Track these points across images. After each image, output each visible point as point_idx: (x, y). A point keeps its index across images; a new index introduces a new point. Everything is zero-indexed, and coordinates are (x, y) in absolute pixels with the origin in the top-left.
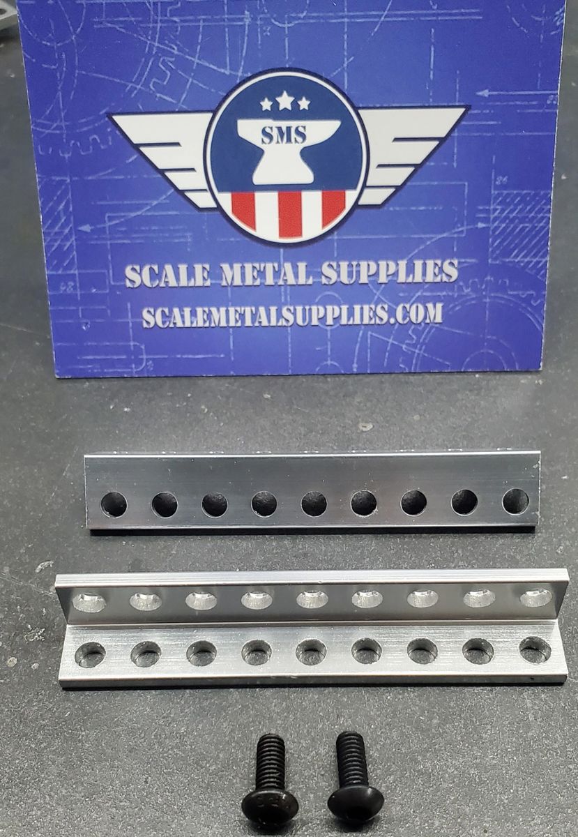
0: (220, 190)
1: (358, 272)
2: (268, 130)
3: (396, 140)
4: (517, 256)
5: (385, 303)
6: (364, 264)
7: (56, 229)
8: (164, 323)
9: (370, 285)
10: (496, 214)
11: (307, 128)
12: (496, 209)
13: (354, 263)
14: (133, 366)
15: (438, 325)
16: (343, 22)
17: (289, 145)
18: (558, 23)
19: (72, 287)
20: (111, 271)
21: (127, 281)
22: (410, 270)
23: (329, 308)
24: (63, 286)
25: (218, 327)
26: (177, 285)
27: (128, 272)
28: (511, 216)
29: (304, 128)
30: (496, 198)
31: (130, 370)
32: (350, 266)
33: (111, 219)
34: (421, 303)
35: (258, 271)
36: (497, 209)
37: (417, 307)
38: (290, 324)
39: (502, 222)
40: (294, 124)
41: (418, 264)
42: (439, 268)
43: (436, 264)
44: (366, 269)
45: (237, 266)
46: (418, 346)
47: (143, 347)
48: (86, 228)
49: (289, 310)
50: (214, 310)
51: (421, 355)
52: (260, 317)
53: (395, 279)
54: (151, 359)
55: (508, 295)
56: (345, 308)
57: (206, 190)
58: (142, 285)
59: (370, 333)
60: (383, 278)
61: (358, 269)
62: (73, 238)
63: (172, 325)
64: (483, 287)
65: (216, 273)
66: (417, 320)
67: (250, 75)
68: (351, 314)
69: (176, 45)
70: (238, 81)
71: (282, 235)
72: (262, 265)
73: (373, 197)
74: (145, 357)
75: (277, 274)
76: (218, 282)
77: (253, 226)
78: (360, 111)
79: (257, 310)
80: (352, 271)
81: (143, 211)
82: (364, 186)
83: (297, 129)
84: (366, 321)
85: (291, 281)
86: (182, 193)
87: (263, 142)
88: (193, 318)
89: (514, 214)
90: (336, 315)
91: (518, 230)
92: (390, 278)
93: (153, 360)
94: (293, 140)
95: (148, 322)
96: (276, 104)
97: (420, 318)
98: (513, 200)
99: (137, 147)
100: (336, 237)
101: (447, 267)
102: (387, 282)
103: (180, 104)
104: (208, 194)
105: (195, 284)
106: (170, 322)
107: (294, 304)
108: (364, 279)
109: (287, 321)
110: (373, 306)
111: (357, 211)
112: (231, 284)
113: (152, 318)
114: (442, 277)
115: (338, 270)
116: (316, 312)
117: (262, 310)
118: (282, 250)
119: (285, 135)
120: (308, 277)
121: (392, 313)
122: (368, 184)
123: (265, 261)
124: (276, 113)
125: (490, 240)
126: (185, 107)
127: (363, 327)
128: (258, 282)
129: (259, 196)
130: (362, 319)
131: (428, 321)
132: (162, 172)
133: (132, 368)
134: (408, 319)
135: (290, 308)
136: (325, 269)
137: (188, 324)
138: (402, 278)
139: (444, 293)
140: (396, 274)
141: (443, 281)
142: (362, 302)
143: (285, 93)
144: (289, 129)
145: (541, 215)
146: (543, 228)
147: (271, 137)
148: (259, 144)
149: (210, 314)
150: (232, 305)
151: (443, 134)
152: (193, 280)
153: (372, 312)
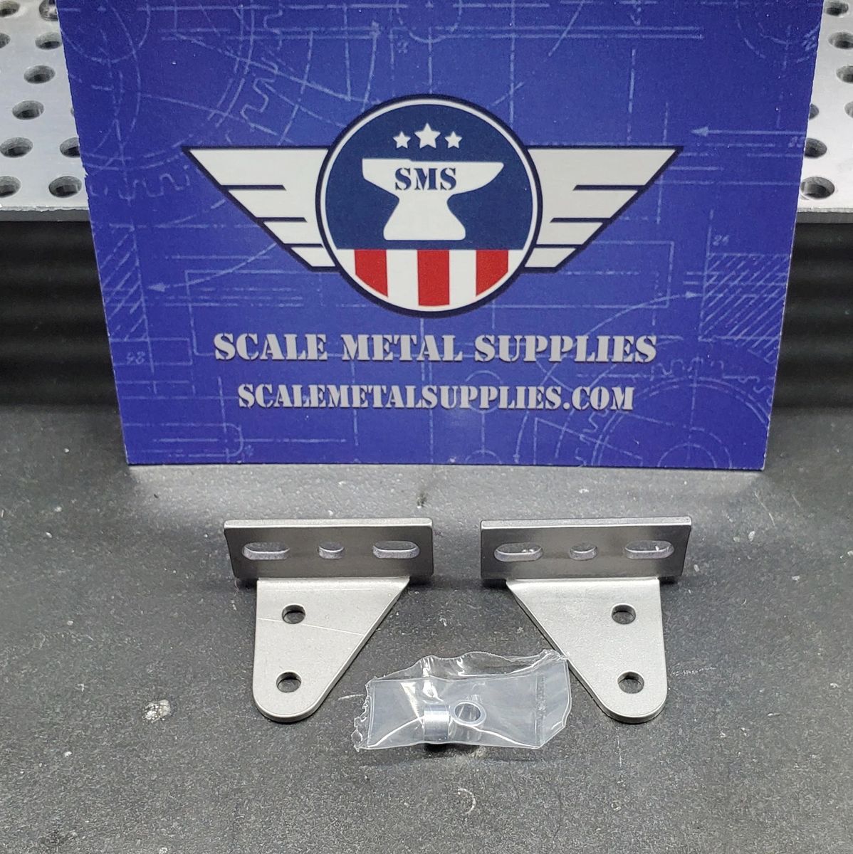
0: (339, 246)
1: (523, 350)
2: (404, 173)
3: (579, 187)
4: (735, 334)
5: (558, 386)
6: (530, 340)
7: (118, 288)
8: (266, 402)
9: (538, 363)
10: (711, 282)
11: (456, 171)
12: (711, 276)
13: (518, 338)
14: (227, 450)
15: (627, 412)
16: (510, 39)
17: (433, 191)
18: (808, 48)
19: (144, 357)
20: (194, 340)
21: (217, 352)
22: (592, 347)
23: (484, 389)
24: (130, 356)
25: (338, 408)
26: (283, 358)
27: (218, 341)
28: (732, 284)
29: (454, 170)
30: (714, 260)
31: (223, 455)
32: (513, 340)
33: (192, 277)
34: (605, 387)
35: (390, 344)
37: (600, 391)
38: (432, 406)
39: (720, 291)
40: (439, 166)
41: (603, 341)
42: (631, 345)
43: (627, 341)
44: (532, 346)
45: (363, 338)
46: (601, 437)
47: (239, 429)
48: (160, 287)
49: (430, 390)
50: (332, 388)
51: (603, 447)
52: (393, 398)
53: (571, 357)
54: (249, 443)
55: (723, 380)
56: (504, 390)
57: (319, 245)
58: (237, 355)
59: (536, 419)
60: (556, 356)
61: (523, 344)
62: (142, 299)
63: (277, 405)
64: (689, 370)
65: (335, 345)
66: (599, 406)
67: (379, 102)
68: (512, 396)
69: (277, 63)
70: (363, 110)
72: (396, 337)
73: (545, 259)
74: (242, 440)
75: (415, 348)
76: (339, 355)
77: (385, 292)
78: (531, 151)
79: (389, 389)
80: (516, 347)
81: (234, 269)
82: (534, 245)
83: (443, 174)
84: (532, 405)
85: (434, 356)
87: (397, 187)
88: (305, 397)
89: (736, 282)
90: (493, 397)
91: (739, 302)
92: (565, 356)
93: (252, 444)
94: (438, 185)
95: (246, 402)
97: (604, 404)
98: (735, 264)
99: (225, 189)
100: (494, 306)
101: (641, 345)
102: (560, 360)
103: (283, 138)
104: (324, 250)
105: (307, 357)
106: (275, 401)
107: (439, 383)
108: (530, 356)
109: (429, 402)
110: (542, 389)
111: (524, 275)
112: (355, 357)
113: (249, 396)
114: (635, 355)
115: (496, 345)
116: (467, 393)
117: (396, 390)
118: (422, 321)
119: (428, 180)
120: (456, 352)
121: (566, 396)
122: (539, 242)
123: (401, 333)
124: (415, 151)
125: (702, 313)
126: (289, 141)
127: (528, 412)
128: (390, 357)
129: (392, 256)
130: (527, 402)
131: (614, 407)
132: (261, 221)
133: (225, 453)
134: (588, 404)
135: (432, 387)
136: (479, 343)
137: (298, 403)
138: (581, 356)
139: (637, 375)
140: (573, 351)
141: (636, 360)
142: (527, 384)
143: (427, 127)
144: (432, 171)
145: (773, 283)
146: (773, 300)
147: (408, 182)
148: (392, 190)
149: (327, 394)
150: (356, 384)
151: (643, 181)
152: (304, 352)
153: (540, 395)
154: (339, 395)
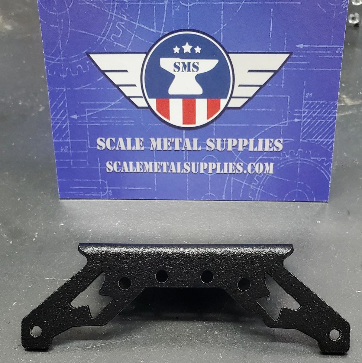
0: (150, 97)
1: (227, 145)
2: (177, 64)
3: (250, 71)
4: (316, 138)
5: (242, 162)
6: (230, 140)
7: (58, 117)
8: (118, 170)
9: (233, 151)
10: (305, 114)
11: (199, 63)
13: (225, 139)
14: (101, 193)
15: (270, 175)
16: (221, 4)
17: (189, 73)
18: (344, 7)
19: (67, 149)
20: (89, 141)
21: (98, 146)
22: (256, 144)
23: (210, 164)
24: (62, 148)
25: (148, 173)
26: (125, 149)
27: (98, 141)
28: (314, 115)
29: (198, 63)
30: (305, 105)
31: (99, 195)
32: (222, 141)
33: (89, 112)
34: (261, 162)
35: (171, 143)
36: (306, 111)
37: (259, 165)
38: (188, 172)
39: (308, 118)
40: (192, 61)
41: (261, 141)
42: (272, 143)
43: (270, 141)
44: (231, 143)
45: (159, 140)
46: (260, 186)
47: (106, 182)
48: (75, 117)
49: (187, 164)
50: (146, 163)
51: (261, 192)
52: (171, 168)
53: (247, 149)
54: (111, 189)
55: (310, 159)
56: (219, 164)
57: (141, 97)
58: (106, 148)
59: (232, 178)
60: (240, 148)
61: (227, 143)
62: (68, 122)
63: (122, 171)
64: (297, 155)
65: (147, 143)
66: (259, 172)
67: (167, 33)
68: (222, 167)
69: (126, 15)
70: (161, 36)
71: (184, 123)
72: (173, 139)
73: (236, 103)
74: (107, 188)
75: (181, 144)
76: (148, 148)
77: (168, 118)
78: (230, 55)
79: (170, 164)
80: (224, 144)
81: (106, 108)
82: (231, 97)
83: (193, 64)
84: (231, 172)
85: (189, 148)
86: (128, 98)
87: (174, 71)
88: (134, 167)
89: (315, 114)
90: (214, 168)
91: (317, 123)
92: (244, 148)
93: (112, 190)
94: (191, 70)
95: (109, 169)
96: (182, 50)
97: (261, 171)
98: (314, 107)
99: (103, 72)
100: (214, 125)
101: (277, 143)
102: (242, 150)
103: (127, 49)
104: (143, 99)
105: (135, 148)
106: (121, 169)
107: (191, 161)
108: (230, 148)
109: (186, 170)
110: (235, 164)
111: (227, 111)
112: (156, 149)
113: (111, 167)
114: (274, 148)
115: (215, 143)
116: (203, 166)
117: (173, 164)
118: (184, 131)
119: (187, 67)
120: (198, 147)
121: (245, 167)
122: (233, 96)
123: (175, 137)
124: (182, 55)
125: (302, 128)
126: (130, 50)
127: (229, 175)
128: (170, 149)
129: (171, 101)
130: (228, 170)
131: (265, 173)
132: (117, 86)
133: (100, 194)
134: (254, 171)
135: (188, 163)
136: (208, 142)
137: (131, 171)
139: (275, 157)
140: (248, 146)
141: (275, 150)
142: (228, 161)
143: (187, 44)
144: (189, 64)
145: (331, 115)
146: (331, 122)
147: (178, 68)
148: (172, 72)
149: (143, 166)
150: (156, 161)
151: (276, 69)
152: (134, 146)
153: (234, 167)
154: (149, 167)
